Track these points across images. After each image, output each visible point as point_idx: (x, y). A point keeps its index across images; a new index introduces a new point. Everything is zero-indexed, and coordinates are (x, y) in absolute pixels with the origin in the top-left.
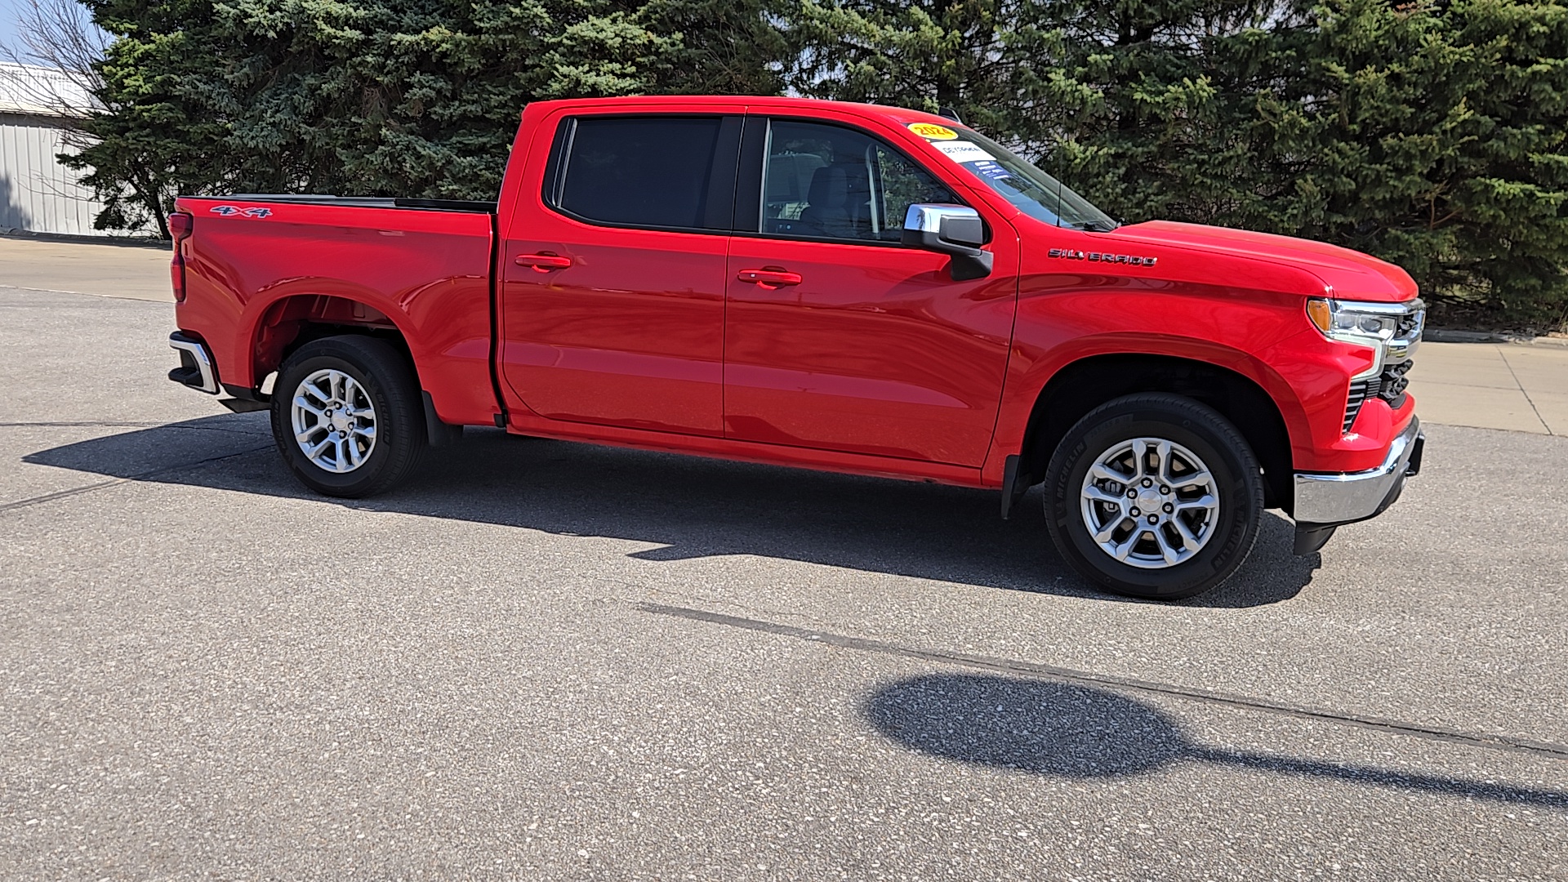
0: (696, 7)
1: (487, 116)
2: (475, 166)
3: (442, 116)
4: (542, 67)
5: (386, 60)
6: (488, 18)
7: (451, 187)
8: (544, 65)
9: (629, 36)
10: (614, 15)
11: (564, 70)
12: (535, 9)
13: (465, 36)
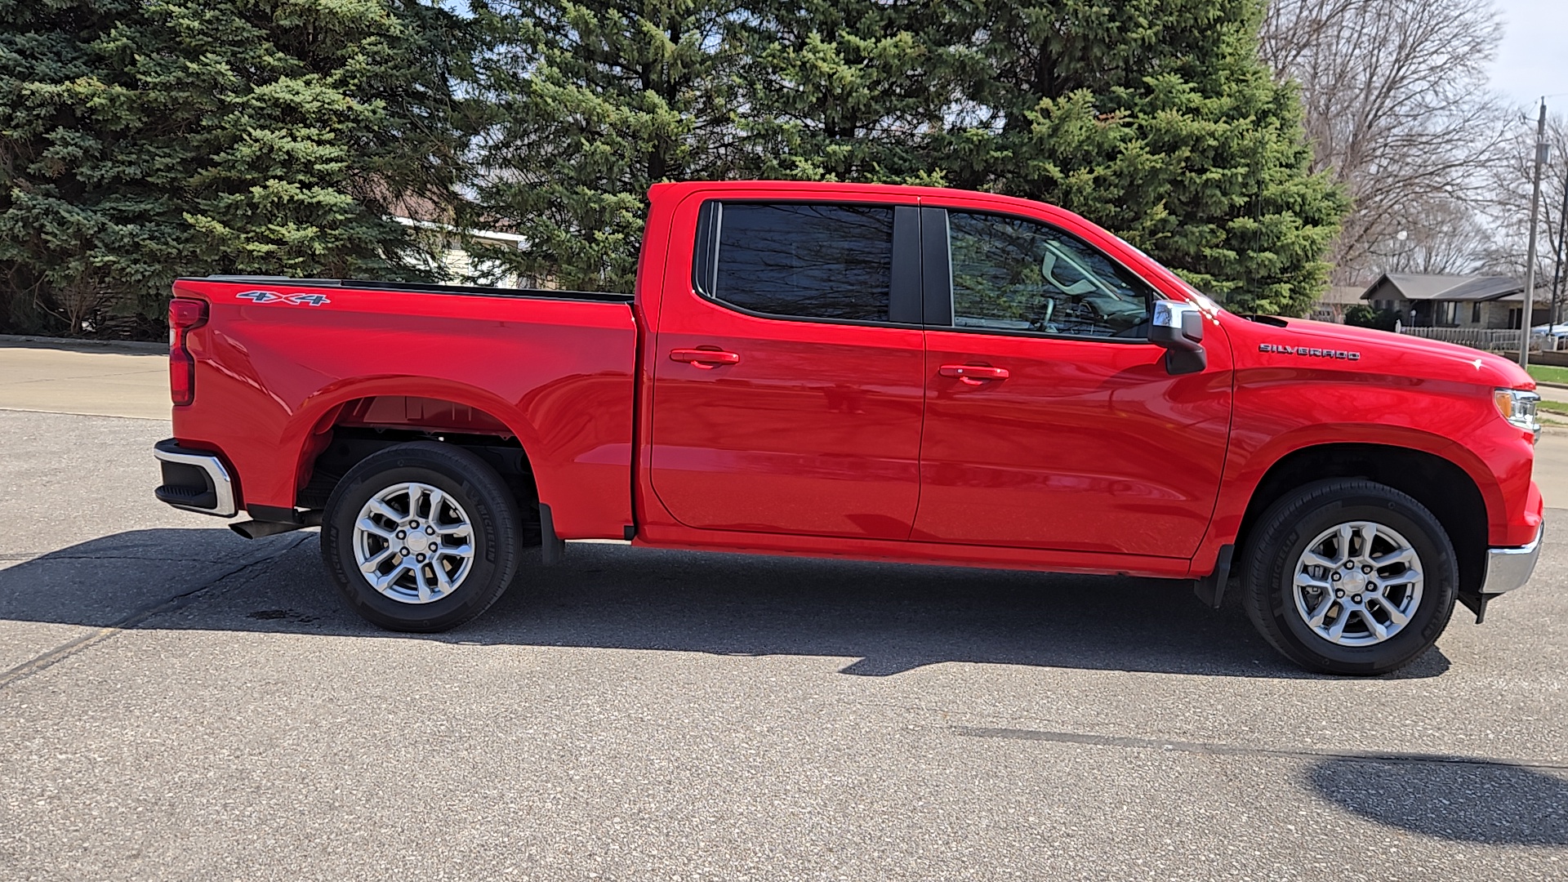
0: (398, 74)
1: (149, 179)
2: (137, 235)
3: (90, 177)
4: (224, 128)
5: (14, 112)
6: (156, 72)
7: (106, 259)
8: (227, 126)
9: (327, 101)
10: (308, 77)
11: (258, 133)
12: (218, 66)
13: (124, 91)
